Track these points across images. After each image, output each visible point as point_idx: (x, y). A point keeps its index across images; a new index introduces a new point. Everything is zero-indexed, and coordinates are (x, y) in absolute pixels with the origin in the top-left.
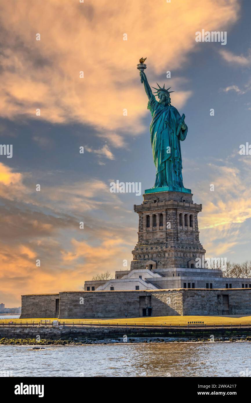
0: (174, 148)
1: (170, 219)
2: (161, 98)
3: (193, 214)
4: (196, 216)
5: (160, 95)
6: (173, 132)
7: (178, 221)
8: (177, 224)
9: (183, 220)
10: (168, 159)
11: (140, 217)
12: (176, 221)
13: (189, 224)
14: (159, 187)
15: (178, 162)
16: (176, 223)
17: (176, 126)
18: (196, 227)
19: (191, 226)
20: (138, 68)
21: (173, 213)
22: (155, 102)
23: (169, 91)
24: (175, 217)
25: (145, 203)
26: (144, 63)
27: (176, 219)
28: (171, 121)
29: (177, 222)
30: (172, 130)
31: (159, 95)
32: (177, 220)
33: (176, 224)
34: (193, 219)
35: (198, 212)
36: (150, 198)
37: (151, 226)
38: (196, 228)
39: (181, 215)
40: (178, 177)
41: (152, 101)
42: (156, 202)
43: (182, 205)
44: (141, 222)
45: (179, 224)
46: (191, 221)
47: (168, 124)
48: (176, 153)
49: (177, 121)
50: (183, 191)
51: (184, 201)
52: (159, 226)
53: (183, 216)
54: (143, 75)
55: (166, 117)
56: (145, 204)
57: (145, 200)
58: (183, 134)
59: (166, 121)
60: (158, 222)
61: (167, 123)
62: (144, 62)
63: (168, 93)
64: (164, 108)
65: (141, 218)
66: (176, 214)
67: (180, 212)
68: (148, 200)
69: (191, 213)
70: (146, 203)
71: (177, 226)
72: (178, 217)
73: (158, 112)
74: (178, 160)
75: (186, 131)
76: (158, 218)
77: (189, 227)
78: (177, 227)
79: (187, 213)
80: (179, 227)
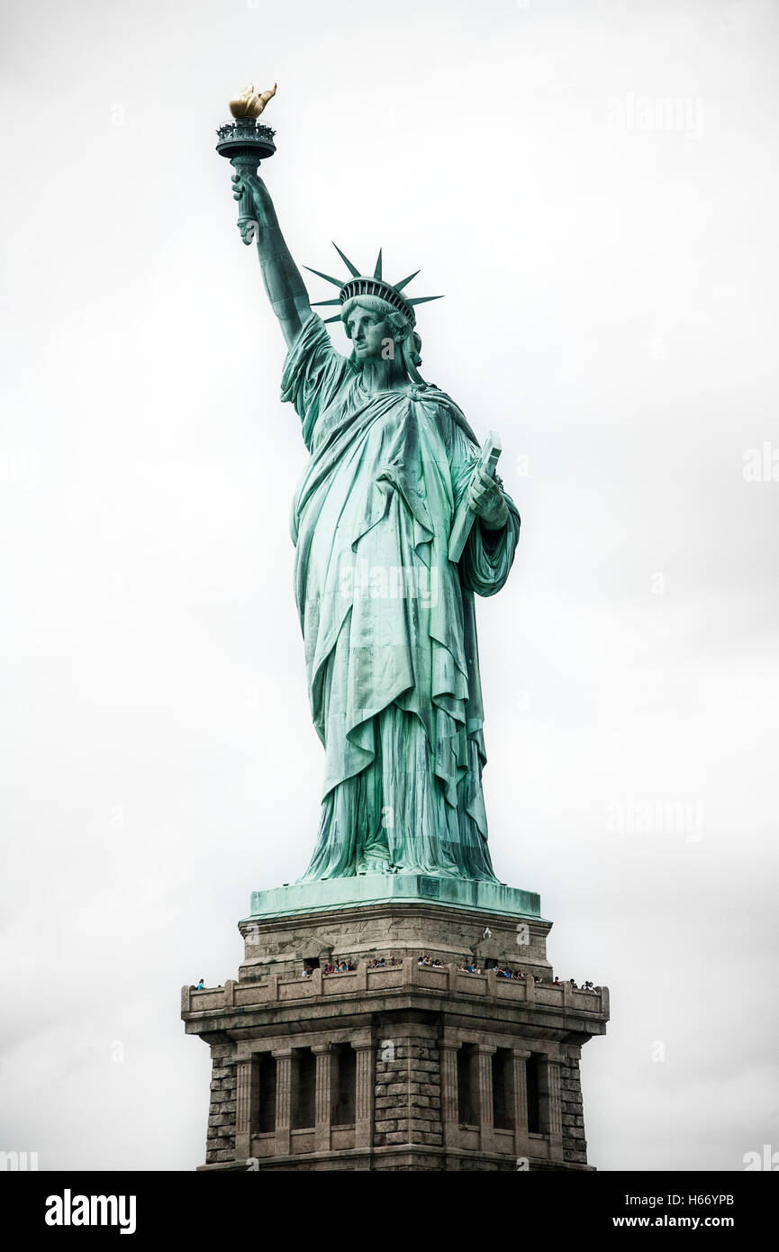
0: (432, 639)
1: (394, 1081)
2: (360, 338)
3: (552, 1051)
4: (573, 1065)
5: (356, 317)
6: (430, 543)
7: (451, 1092)
8: (440, 1110)
9: (484, 1084)
10: (393, 706)
11: (218, 1065)
12: (434, 1090)
13: (520, 1111)
14: (336, 872)
15: (458, 722)
16: (436, 1102)
17: (447, 506)
18: (567, 1136)
19: (536, 1124)
20: (226, 151)
21: (418, 1042)
22: (323, 358)
23: (408, 293)
24: (430, 1066)
25: (250, 978)
26: (261, 120)
27: (436, 1078)
28: (418, 474)
29: (441, 1097)
30: (424, 528)
31: (350, 319)
32: (440, 1085)
33: (435, 1115)
34: (553, 1083)
35: (586, 1036)
36: (282, 945)
37: (282, 1124)
38: (571, 1144)
39: (466, 1054)
40: (453, 815)
41: (306, 355)
42: (317, 972)
43: (476, 991)
44: (221, 1096)
45: (452, 1115)
46: (536, 1094)
47: (396, 494)
48: (442, 672)
49: (453, 479)
50: (490, 901)
51: (491, 963)
52: (332, 1124)
53: (484, 1064)
54: (256, 196)
55: (388, 452)
56: (254, 979)
57: (248, 957)
58: (490, 553)
59: (384, 478)
60: (323, 1095)
61: (394, 484)
62: (258, 112)
63: (406, 308)
64: (376, 396)
65: (225, 1072)
66: (439, 1047)
67: (464, 1036)
68: (272, 952)
69: (536, 1046)
70: (257, 973)
71: (442, 1122)
72: (450, 1068)
73: (342, 422)
74: (459, 714)
75: (511, 536)
76: (324, 1071)
77: (522, 1132)
78: (442, 1134)
79: (506, 1042)
80: (452, 1129)
